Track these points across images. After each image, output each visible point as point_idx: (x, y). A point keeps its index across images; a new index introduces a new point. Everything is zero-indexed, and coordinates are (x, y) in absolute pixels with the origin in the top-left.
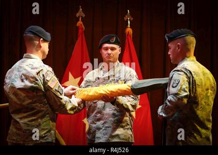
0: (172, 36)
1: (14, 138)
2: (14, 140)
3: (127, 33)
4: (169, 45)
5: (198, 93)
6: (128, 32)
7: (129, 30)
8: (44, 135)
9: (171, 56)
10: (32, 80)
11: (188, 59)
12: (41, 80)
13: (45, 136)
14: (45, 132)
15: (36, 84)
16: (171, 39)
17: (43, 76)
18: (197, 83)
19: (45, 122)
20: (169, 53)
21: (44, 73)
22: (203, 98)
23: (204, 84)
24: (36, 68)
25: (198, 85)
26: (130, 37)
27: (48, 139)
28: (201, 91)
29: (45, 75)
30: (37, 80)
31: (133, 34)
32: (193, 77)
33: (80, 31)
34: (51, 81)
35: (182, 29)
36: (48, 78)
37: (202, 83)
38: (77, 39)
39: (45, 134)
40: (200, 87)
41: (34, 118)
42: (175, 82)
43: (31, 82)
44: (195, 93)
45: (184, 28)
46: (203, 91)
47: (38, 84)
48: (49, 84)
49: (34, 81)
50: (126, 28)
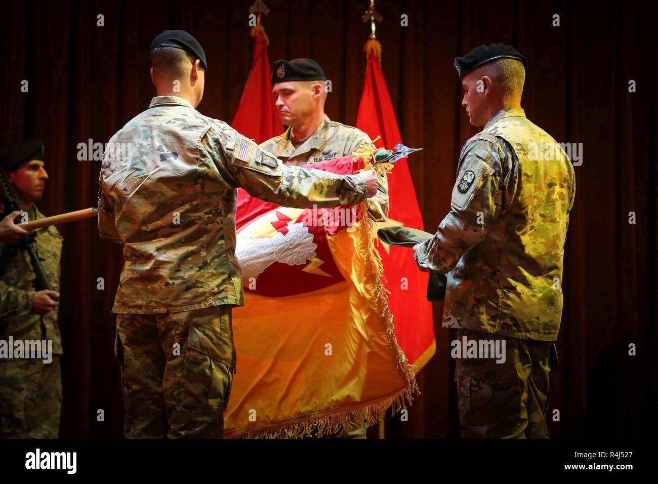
0: (468, 61)
1: (139, 302)
2: (139, 307)
3: (369, 52)
4: (464, 83)
5: (526, 195)
6: (372, 51)
7: (374, 45)
8: (216, 290)
9: (468, 109)
10: (192, 156)
11: (507, 114)
12: (215, 153)
13: (220, 292)
14: (219, 281)
15: (204, 164)
16: (469, 68)
17: (217, 142)
18: (524, 171)
19: (216, 257)
20: (464, 102)
21: (217, 137)
22: (540, 205)
23: (542, 173)
24: (195, 126)
25: (526, 175)
26: (377, 61)
27: (227, 298)
28: (533, 190)
29: (221, 140)
30: (204, 156)
31: (382, 54)
32: (515, 158)
33: (259, 48)
34: (238, 149)
35: (494, 44)
36: (230, 145)
37: (537, 169)
38: (251, 67)
39: (218, 286)
40: (533, 179)
41: (190, 248)
42: (465, 178)
43: (190, 161)
44: (518, 194)
45: (497, 42)
46: (538, 188)
47: (208, 166)
48: (236, 155)
49: (197, 159)
50: (366, 42)
